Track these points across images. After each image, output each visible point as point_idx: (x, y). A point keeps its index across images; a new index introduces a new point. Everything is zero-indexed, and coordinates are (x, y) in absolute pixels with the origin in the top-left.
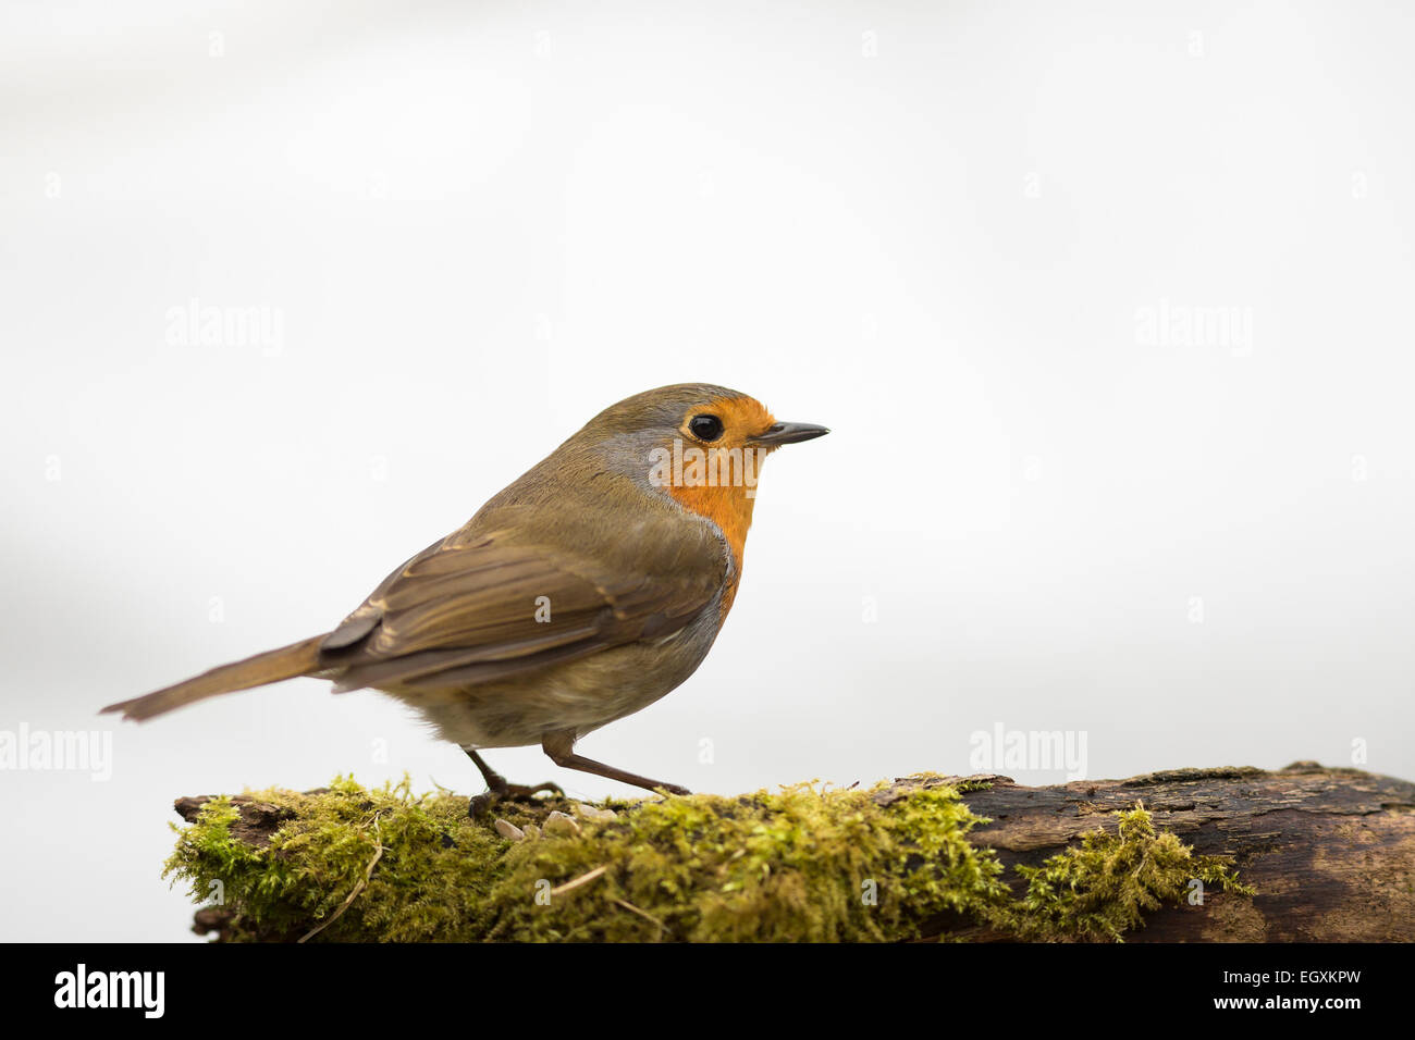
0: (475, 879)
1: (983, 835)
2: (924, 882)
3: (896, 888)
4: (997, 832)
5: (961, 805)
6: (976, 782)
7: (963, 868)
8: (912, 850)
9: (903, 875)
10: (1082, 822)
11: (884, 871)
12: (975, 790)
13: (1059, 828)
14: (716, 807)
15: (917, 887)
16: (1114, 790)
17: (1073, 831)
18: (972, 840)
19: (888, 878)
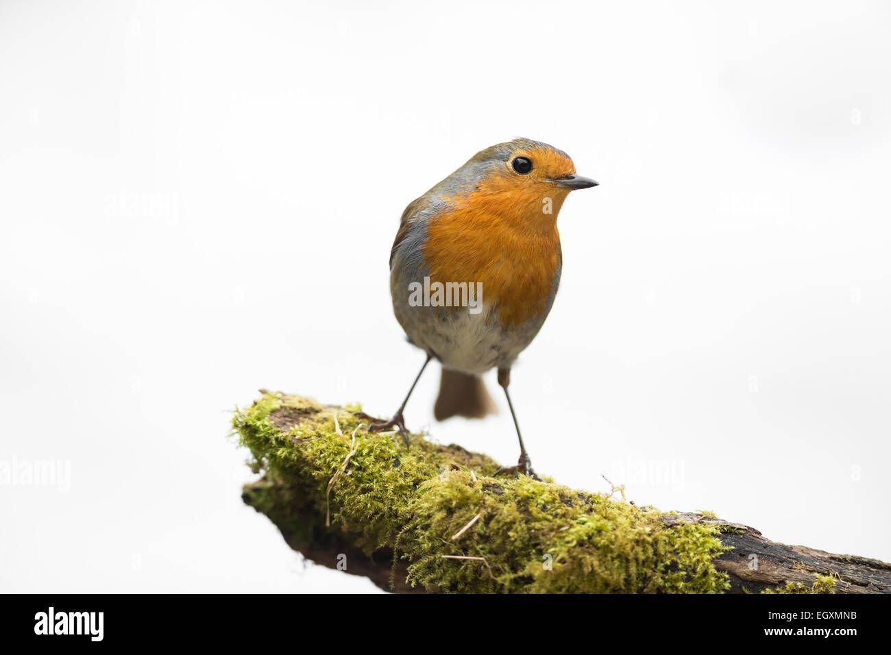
0: (405, 492)
1: (724, 563)
2: (676, 580)
3: (657, 579)
4: (734, 564)
5: (717, 539)
6: (733, 528)
7: (704, 580)
8: (674, 558)
9: (663, 572)
10: (792, 574)
11: (653, 566)
12: (731, 532)
13: (776, 573)
14: (562, 496)
15: (671, 583)
16: (822, 559)
17: (784, 578)
18: (715, 563)
19: (654, 571)
